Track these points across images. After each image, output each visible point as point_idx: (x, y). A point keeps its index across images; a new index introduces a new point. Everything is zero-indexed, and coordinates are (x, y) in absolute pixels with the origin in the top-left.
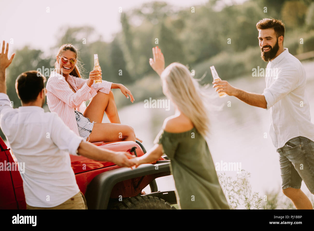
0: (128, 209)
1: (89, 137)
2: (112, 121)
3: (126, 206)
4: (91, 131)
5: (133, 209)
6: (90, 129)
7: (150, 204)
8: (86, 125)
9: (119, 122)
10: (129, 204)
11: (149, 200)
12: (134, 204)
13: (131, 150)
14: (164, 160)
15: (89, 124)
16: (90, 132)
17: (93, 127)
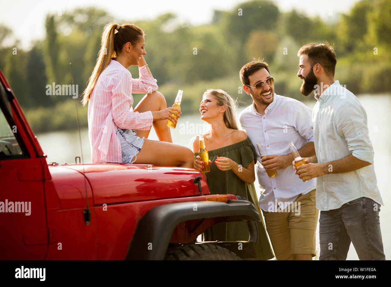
0: (189, 259)
1: (136, 156)
2: (161, 139)
3: (188, 256)
4: (140, 150)
5: (196, 260)
6: (139, 146)
7: (219, 256)
8: (135, 140)
9: (170, 141)
10: (192, 253)
11: (217, 250)
12: (199, 254)
13: (193, 181)
14: (237, 199)
15: (139, 139)
16: (138, 150)
17: (144, 144)
